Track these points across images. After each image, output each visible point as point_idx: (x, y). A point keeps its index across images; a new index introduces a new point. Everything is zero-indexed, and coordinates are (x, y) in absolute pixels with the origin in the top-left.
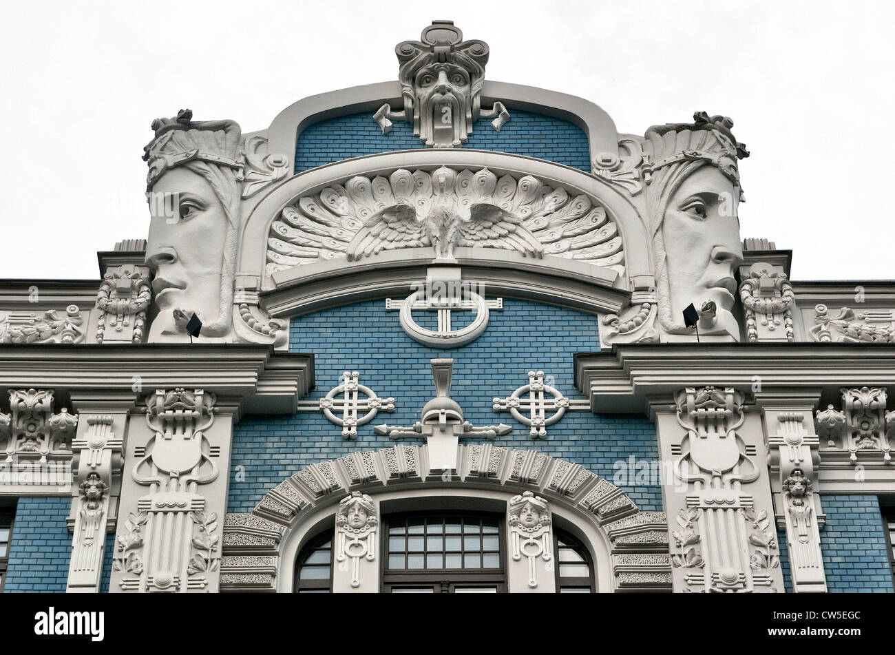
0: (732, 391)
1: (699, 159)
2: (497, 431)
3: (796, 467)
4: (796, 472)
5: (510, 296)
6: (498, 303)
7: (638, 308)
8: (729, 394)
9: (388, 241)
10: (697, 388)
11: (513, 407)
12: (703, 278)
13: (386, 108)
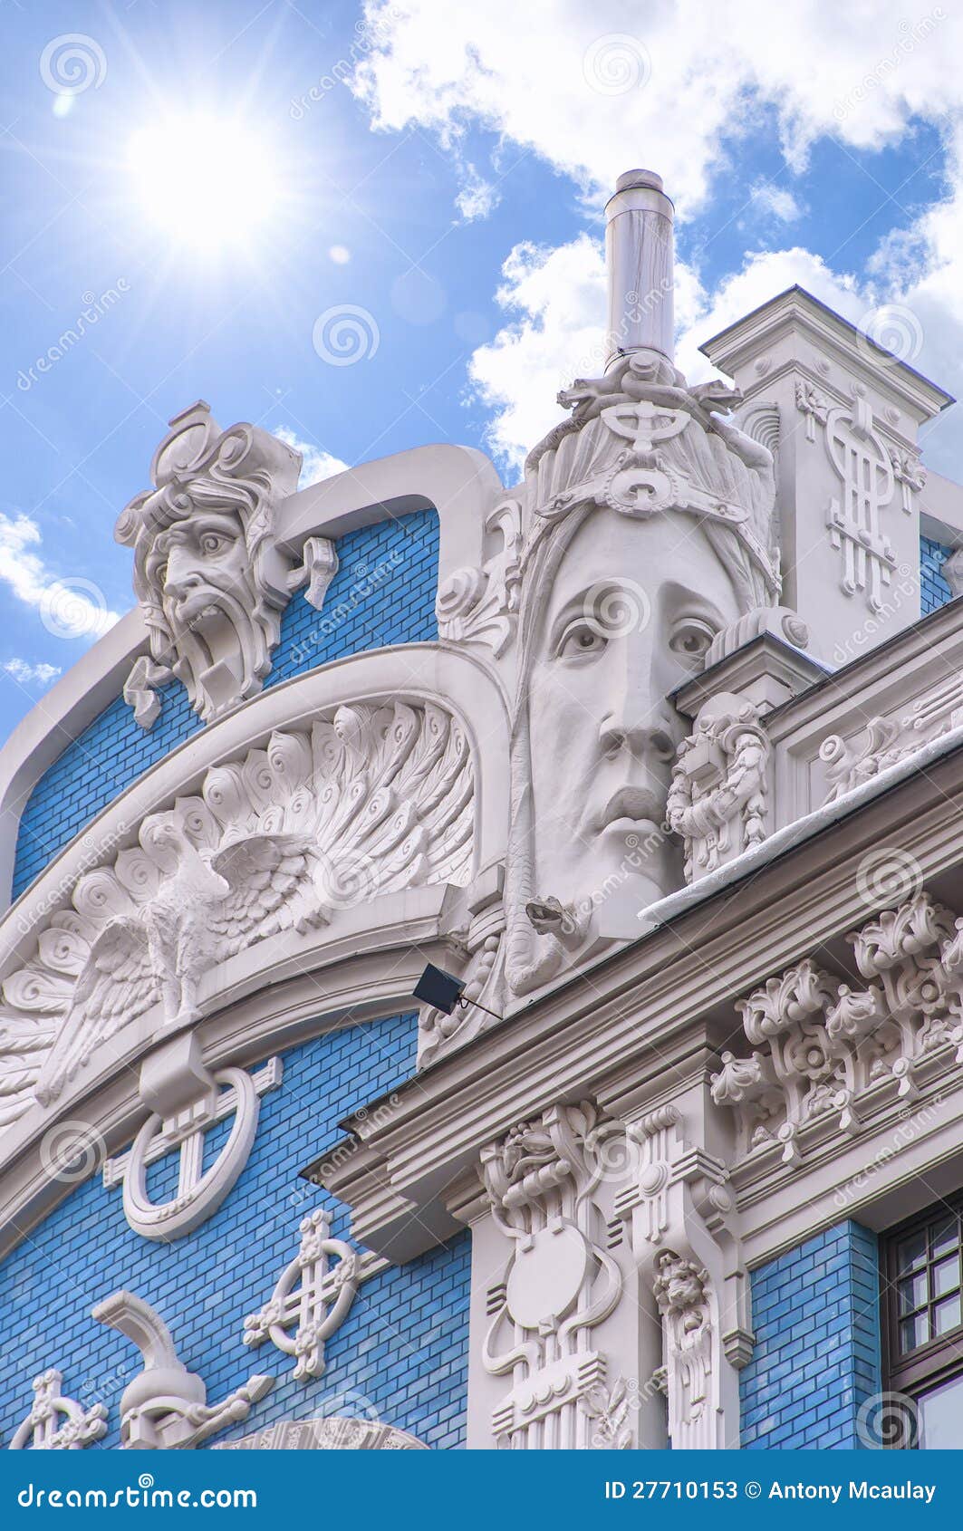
0: (554, 1116)
1: (569, 511)
2: (245, 1398)
3: (658, 1249)
4: (662, 1259)
5: (289, 1045)
6: (268, 1075)
7: (479, 954)
8: (551, 1125)
9: (115, 1015)
10: (500, 1140)
11: (270, 1325)
12: (584, 815)
13: (143, 666)
